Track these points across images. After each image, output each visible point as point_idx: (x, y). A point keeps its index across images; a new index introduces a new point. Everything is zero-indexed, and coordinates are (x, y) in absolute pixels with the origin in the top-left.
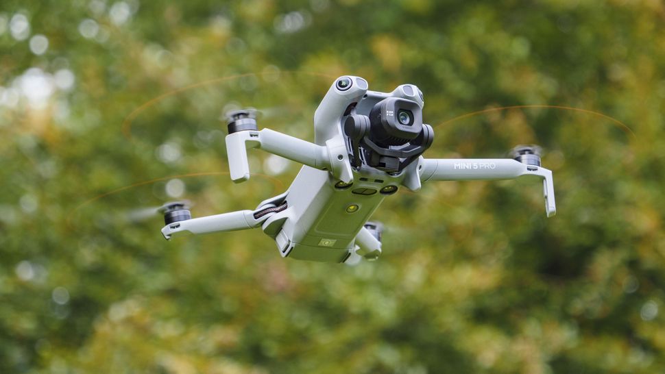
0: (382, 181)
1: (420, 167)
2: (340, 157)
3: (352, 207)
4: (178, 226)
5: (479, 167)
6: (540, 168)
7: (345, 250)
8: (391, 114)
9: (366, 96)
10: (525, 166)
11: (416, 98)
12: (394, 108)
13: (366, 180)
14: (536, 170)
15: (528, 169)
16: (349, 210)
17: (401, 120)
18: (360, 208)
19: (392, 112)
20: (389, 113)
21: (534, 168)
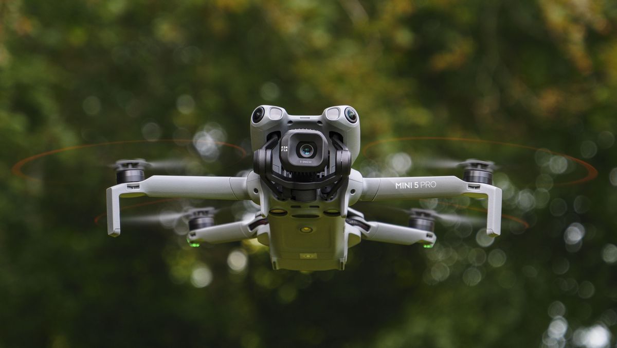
0: (318, 207)
1: (353, 191)
2: (255, 191)
3: (306, 229)
5: (419, 186)
6: (483, 185)
8: (285, 150)
9: (290, 122)
10: (466, 184)
11: (341, 121)
12: (289, 143)
13: (299, 207)
14: (478, 187)
15: (470, 186)
16: (303, 230)
17: (302, 153)
18: (315, 229)
19: (287, 147)
20: (283, 149)
21: (476, 186)
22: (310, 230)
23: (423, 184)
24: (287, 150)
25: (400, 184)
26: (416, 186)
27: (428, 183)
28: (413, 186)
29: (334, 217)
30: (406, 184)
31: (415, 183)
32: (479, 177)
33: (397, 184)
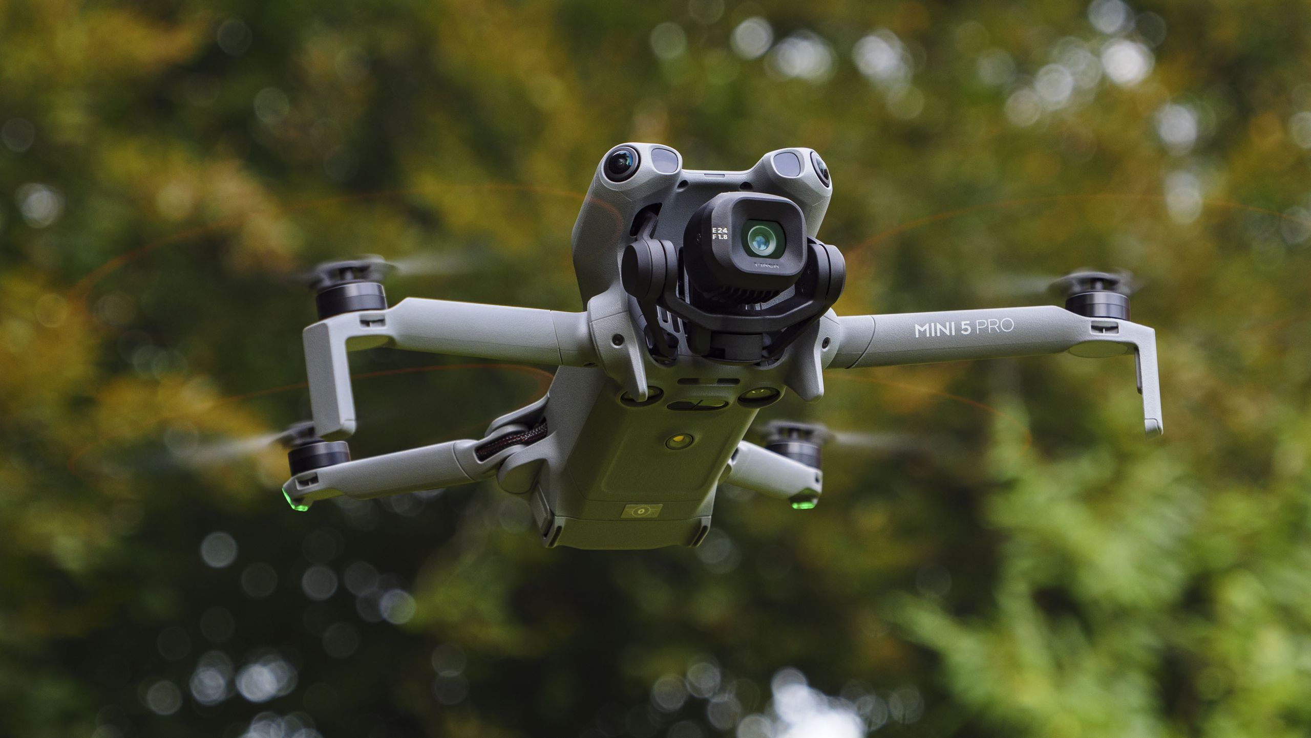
0: (736, 381)
1: (826, 343)
2: (618, 339)
3: (678, 438)
4: (315, 479)
5: (974, 329)
6: (1123, 324)
7: (693, 520)
8: (722, 235)
9: (684, 183)
10: (1086, 321)
11: (806, 181)
12: (730, 220)
13: (695, 381)
14: (1114, 328)
15: (1095, 328)
16: (672, 444)
17: (754, 246)
18: (698, 438)
19: (725, 230)
20: (717, 234)
21: (1109, 325)
22: (688, 440)
23: (980, 324)
24: (725, 237)
25: (927, 327)
26: (966, 330)
27: (995, 323)
28: (958, 329)
29: (750, 409)
30: (939, 326)
31: (963, 323)
32: (1108, 305)
33: (917, 327)
